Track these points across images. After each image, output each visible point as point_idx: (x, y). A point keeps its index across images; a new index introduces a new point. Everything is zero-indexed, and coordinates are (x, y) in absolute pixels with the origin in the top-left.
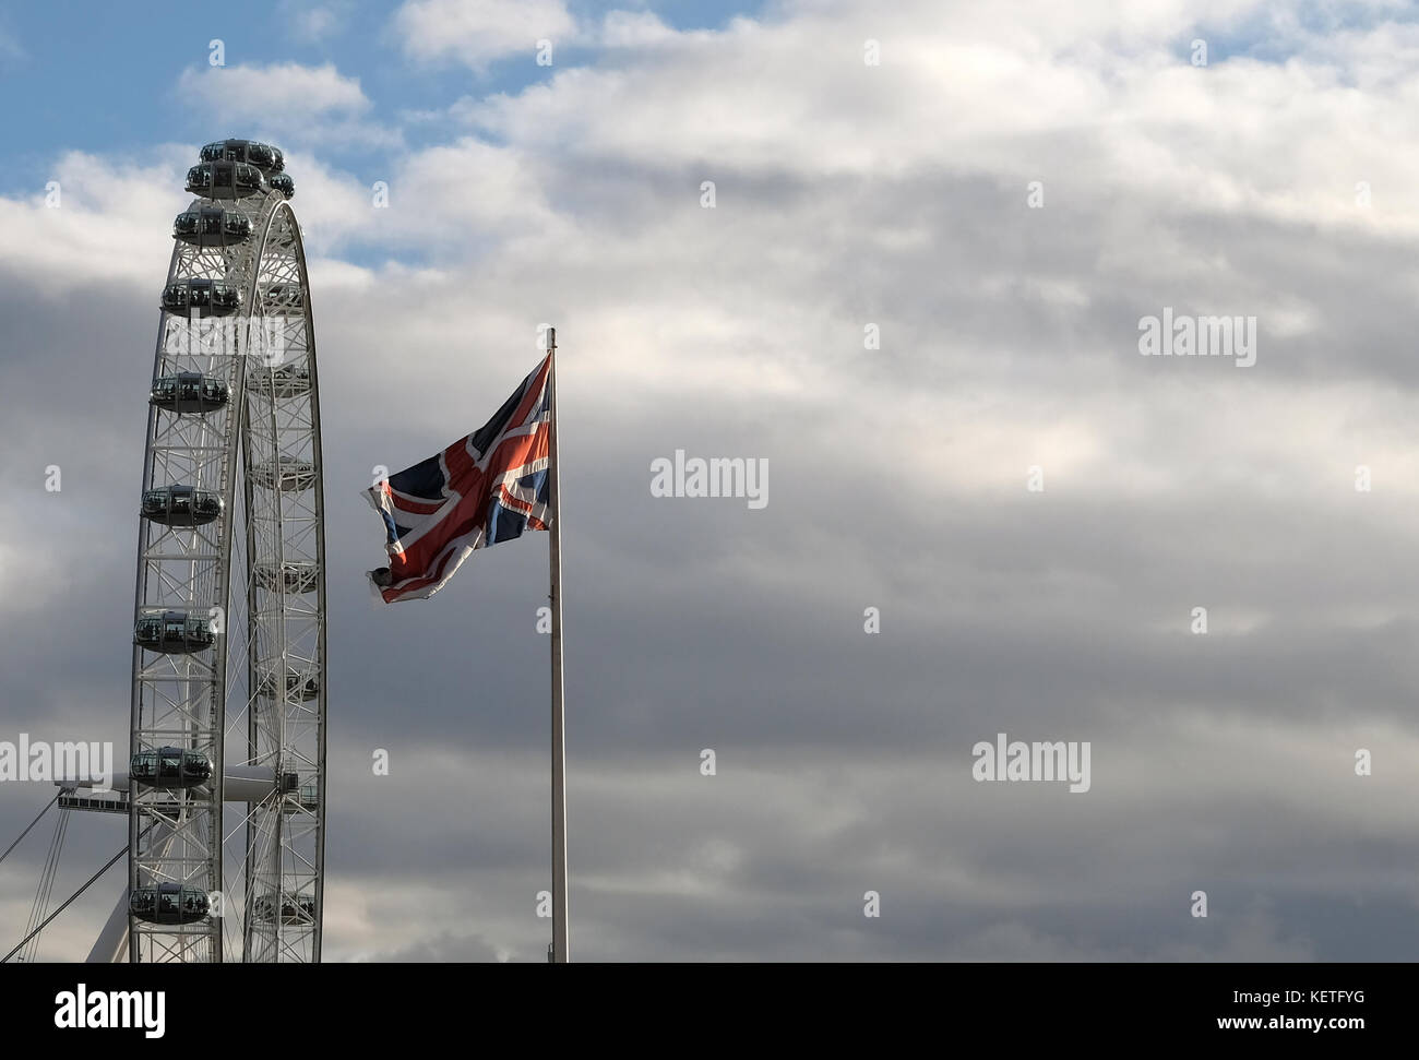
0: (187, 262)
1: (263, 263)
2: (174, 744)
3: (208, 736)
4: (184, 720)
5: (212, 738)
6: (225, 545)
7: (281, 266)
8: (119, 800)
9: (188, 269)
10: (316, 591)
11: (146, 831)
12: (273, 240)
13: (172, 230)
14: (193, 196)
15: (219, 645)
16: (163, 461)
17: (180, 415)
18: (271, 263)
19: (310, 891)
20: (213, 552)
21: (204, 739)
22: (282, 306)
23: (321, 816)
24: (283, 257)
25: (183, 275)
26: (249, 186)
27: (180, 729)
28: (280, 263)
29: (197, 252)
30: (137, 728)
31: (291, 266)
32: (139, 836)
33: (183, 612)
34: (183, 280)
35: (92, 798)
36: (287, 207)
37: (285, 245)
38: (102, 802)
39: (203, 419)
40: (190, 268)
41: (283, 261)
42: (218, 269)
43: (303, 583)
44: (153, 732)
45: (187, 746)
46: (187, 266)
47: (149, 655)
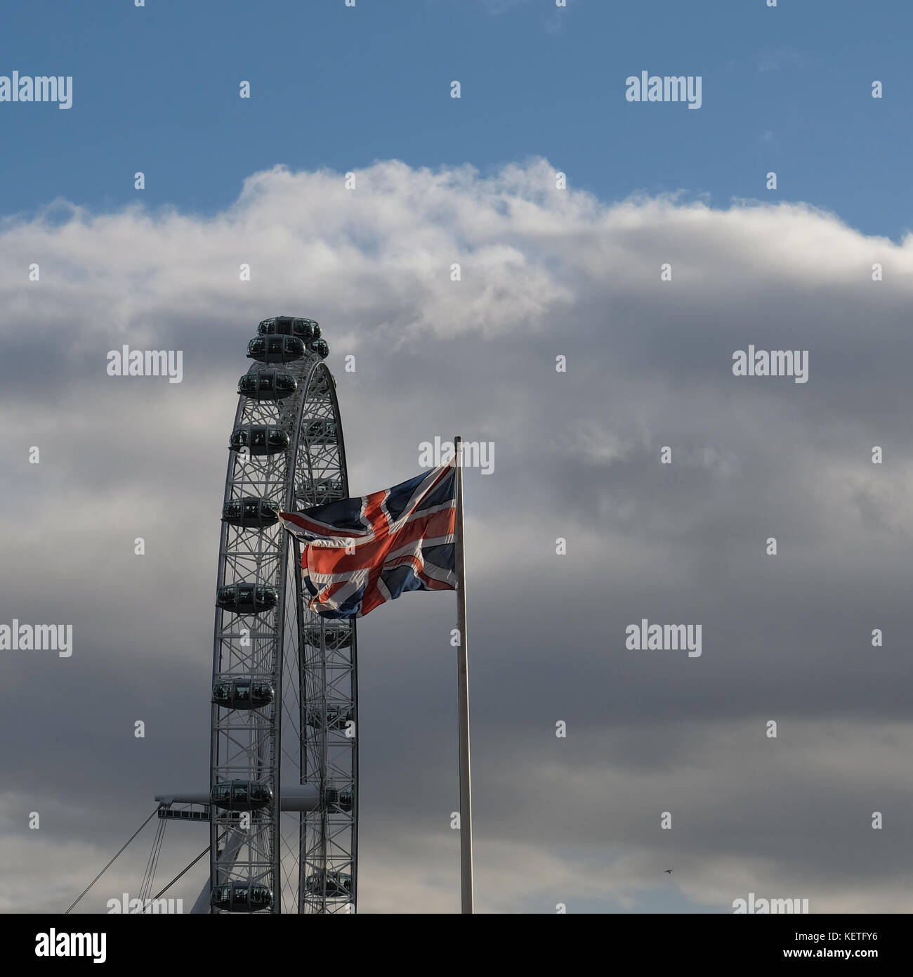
0: (250, 411)
1: (307, 405)
2: (244, 778)
3: (269, 770)
4: (250, 758)
5: (271, 772)
6: (280, 626)
7: (320, 408)
8: (203, 811)
9: (250, 417)
10: (349, 647)
11: (223, 835)
12: (314, 388)
13: (238, 389)
14: (252, 361)
15: (276, 700)
16: (233, 563)
17: (244, 529)
18: (313, 405)
19: (347, 871)
20: (271, 632)
21: (266, 774)
22: (321, 437)
23: (355, 815)
24: (322, 401)
25: (246, 421)
26: (296, 352)
27: (247, 765)
28: (319, 405)
29: (257, 403)
30: (215, 765)
31: (328, 407)
32: (218, 840)
33: (248, 677)
34: (246, 426)
35: (183, 810)
36: (324, 366)
37: (323, 392)
38: (191, 813)
39: (261, 532)
40: (252, 415)
41: (321, 404)
42: (272, 416)
43: (340, 641)
44: (228, 768)
45: (253, 778)
46: (249, 414)
47: (224, 711)
